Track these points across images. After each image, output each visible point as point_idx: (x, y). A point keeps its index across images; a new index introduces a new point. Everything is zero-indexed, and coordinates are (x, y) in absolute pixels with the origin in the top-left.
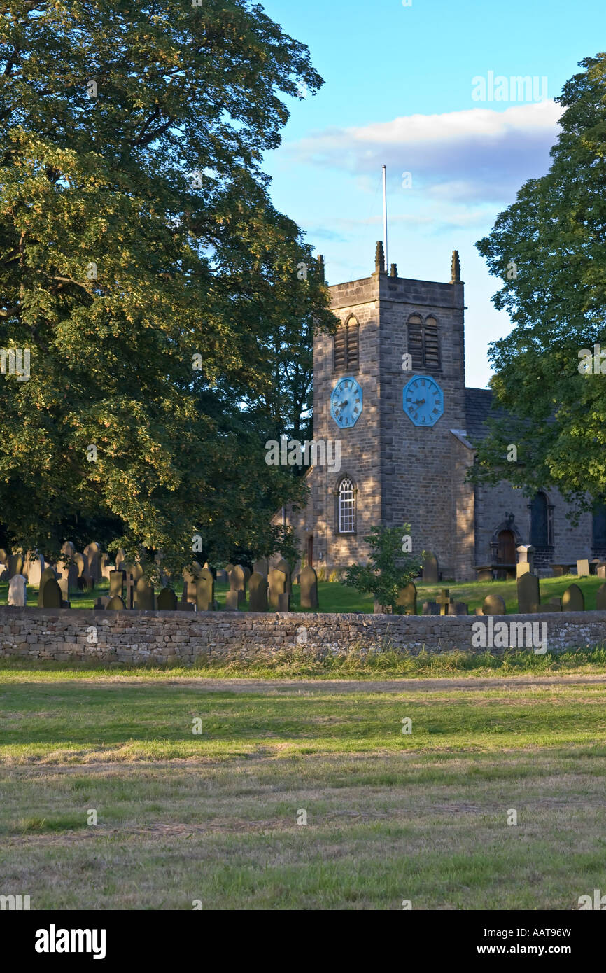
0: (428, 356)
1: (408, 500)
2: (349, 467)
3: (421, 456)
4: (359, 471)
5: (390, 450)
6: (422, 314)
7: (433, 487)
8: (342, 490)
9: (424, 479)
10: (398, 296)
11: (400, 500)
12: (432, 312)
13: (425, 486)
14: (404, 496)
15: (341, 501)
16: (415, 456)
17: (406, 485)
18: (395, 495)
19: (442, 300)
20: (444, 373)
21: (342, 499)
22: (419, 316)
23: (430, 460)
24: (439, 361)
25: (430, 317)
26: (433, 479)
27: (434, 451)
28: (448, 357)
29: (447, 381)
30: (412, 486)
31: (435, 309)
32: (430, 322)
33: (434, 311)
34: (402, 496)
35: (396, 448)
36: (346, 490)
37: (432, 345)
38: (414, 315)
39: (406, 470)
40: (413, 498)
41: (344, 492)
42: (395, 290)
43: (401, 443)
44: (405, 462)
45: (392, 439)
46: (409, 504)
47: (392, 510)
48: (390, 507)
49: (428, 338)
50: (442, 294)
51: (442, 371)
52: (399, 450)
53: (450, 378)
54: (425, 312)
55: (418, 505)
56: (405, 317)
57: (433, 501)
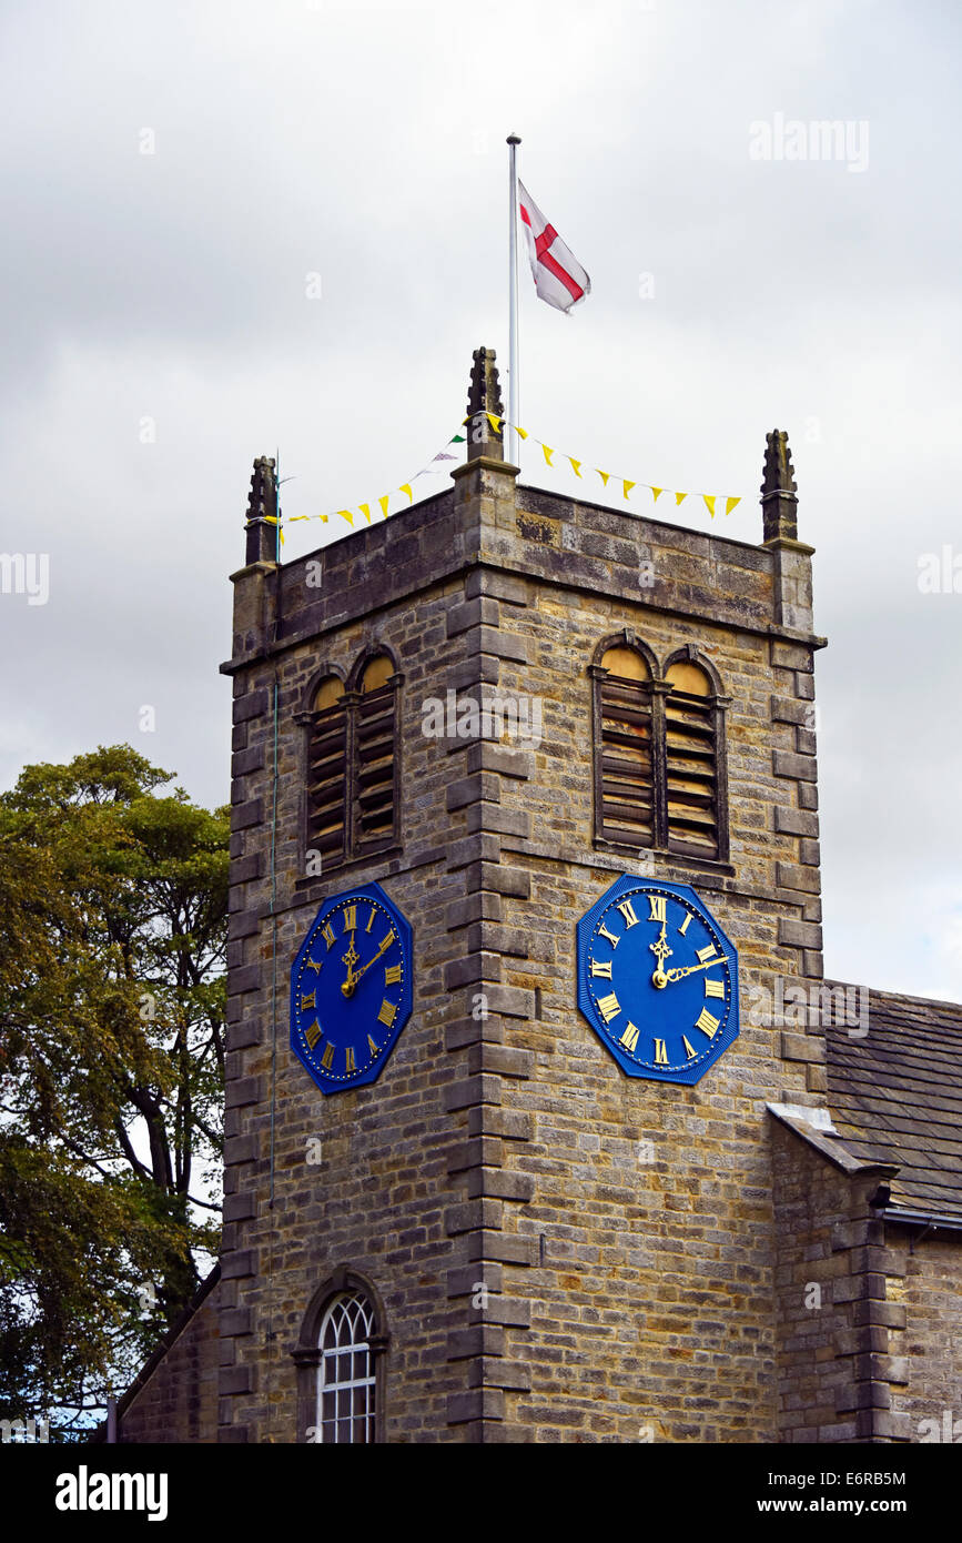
0: (675, 810)
1: (599, 1375)
2: (357, 1247)
3: (651, 1200)
4: (392, 1260)
5: (523, 1164)
6: (652, 644)
7: (703, 1327)
8: (330, 1343)
9: (664, 1294)
10: (560, 560)
11: (565, 1373)
12: (689, 639)
13: (667, 1325)
14: (579, 1360)
15: (322, 1386)
16: (626, 1198)
17: (590, 1315)
18: (541, 1354)
19: (730, 603)
20: (742, 880)
21: (330, 1379)
22: (640, 651)
23: (686, 1218)
24: (717, 833)
25: (683, 658)
26: (701, 1298)
27: (704, 1183)
28: (756, 820)
29: (750, 910)
30: (614, 1318)
31: (705, 631)
32: (682, 680)
33: (700, 641)
34: (571, 1359)
35: (547, 1161)
36: (345, 1340)
37: (692, 767)
38: (620, 644)
39: (589, 1255)
40: (619, 1369)
41: (338, 1350)
42: (547, 536)
43: (569, 1139)
44: (588, 1222)
45: (528, 1121)
46: (603, 1395)
47: (530, 1415)
48: (520, 1401)
49: (675, 741)
50: (727, 580)
51: (730, 871)
52: (562, 1169)
53: (764, 902)
54: (664, 639)
55: (640, 1399)
56: (583, 645)
57: (699, 1388)
